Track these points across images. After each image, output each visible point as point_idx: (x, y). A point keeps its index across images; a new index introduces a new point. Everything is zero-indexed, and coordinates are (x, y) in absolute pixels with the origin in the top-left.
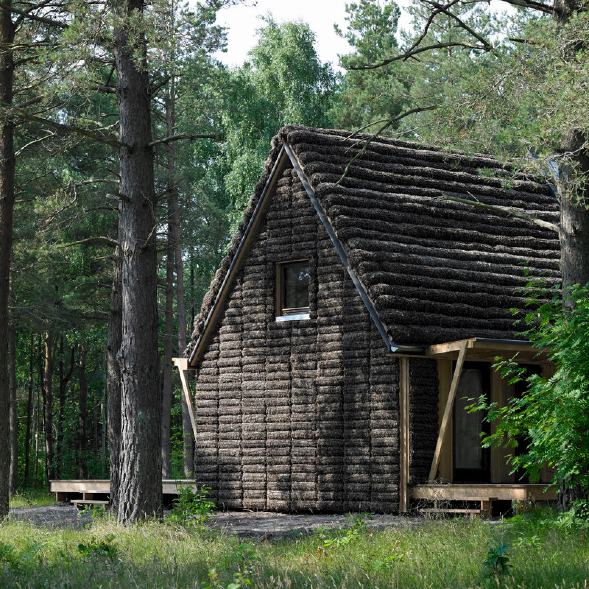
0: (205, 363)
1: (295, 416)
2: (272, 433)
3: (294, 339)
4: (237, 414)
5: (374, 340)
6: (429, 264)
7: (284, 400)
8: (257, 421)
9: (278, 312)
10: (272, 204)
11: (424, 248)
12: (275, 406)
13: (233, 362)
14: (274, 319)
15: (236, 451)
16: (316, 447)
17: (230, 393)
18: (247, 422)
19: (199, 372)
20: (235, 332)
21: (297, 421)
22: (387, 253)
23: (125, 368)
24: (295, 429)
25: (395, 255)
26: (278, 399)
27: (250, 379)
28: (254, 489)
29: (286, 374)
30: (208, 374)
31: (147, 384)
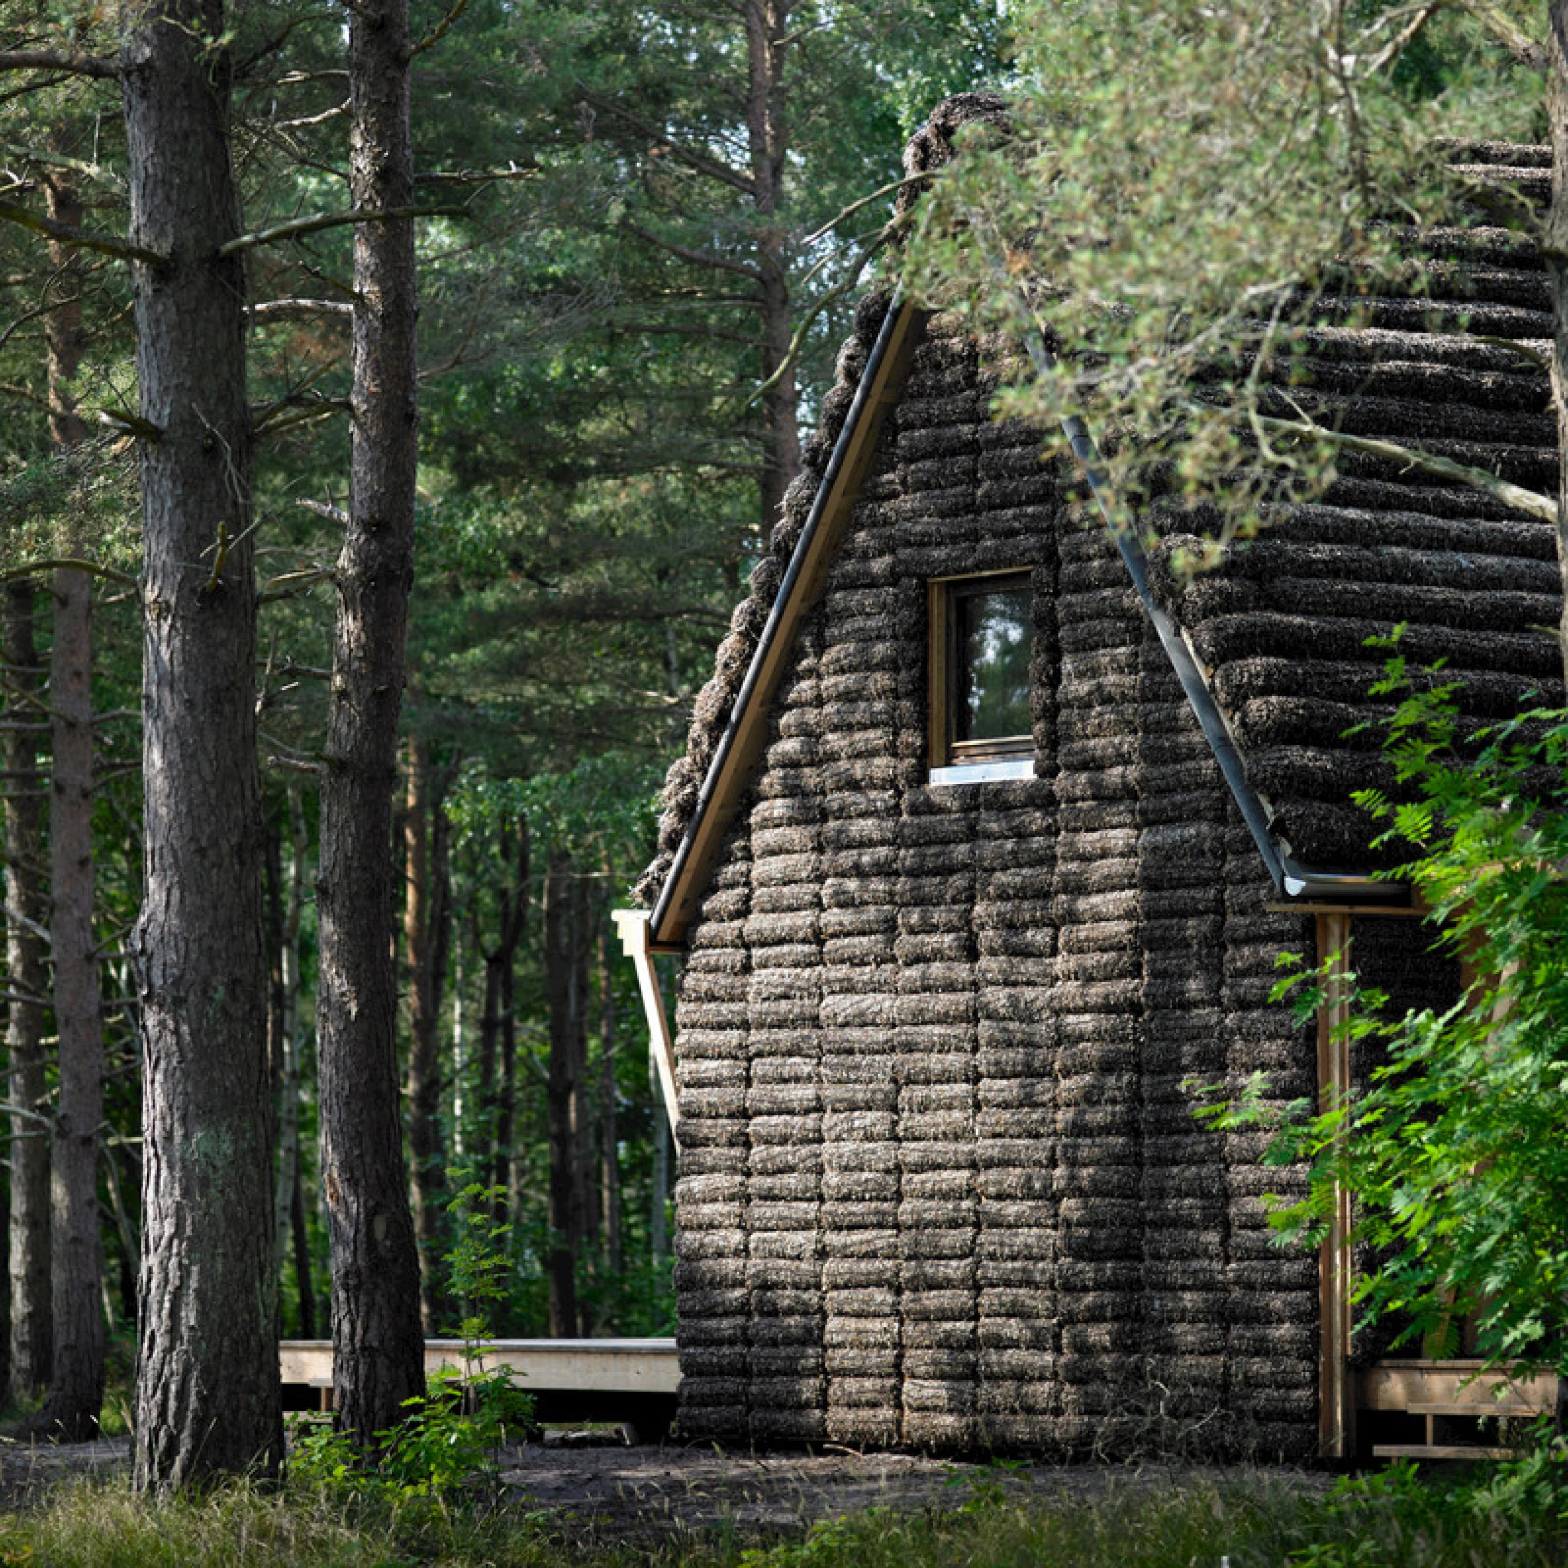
0: (706, 930)
1: (992, 1117)
2: (917, 1178)
3: (988, 848)
4: (807, 1112)
5: (1236, 853)
6: (1455, 580)
7: (954, 1060)
8: (869, 1138)
9: (937, 752)
10: (914, 371)
11: (1440, 522)
12: (927, 1082)
13: (794, 929)
14: (923, 778)
15: (803, 1240)
16: (1055, 1227)
17: (785, 1036)
18: (838, 1139)
19: (685, 961)
20: (798, 823)
21: (995, 1136)
22: (1290, 547)
23: (150, 986)
24: (990, 1164)
25: (1321, 552)
26: (935, 1056)
27: (849, 988)
28: (861, 1373)
29: (962, 972)
30: (716, 969)
31: (220, 1039)
